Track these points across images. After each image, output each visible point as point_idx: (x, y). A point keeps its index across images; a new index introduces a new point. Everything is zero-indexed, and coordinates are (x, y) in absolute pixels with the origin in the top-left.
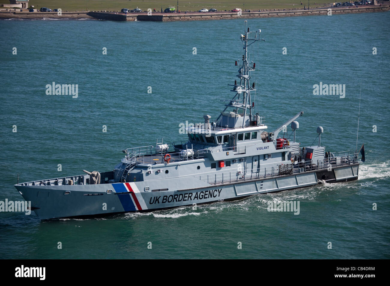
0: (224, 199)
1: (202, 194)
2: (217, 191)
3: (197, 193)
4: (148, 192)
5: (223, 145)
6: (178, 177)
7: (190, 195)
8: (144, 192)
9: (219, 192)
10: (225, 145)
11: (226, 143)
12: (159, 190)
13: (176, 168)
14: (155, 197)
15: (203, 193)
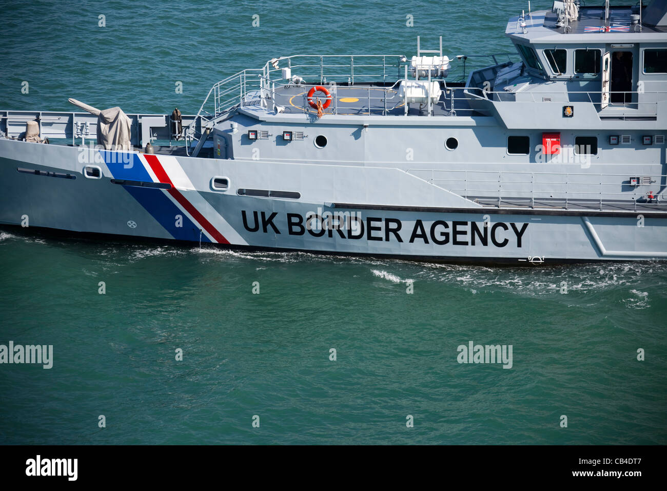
0: (544, 257)
1: (440, 229)
2: (506, 228)
3: (419, 223)
4: (225, 193)
5: (570, 81)
6: (363, 165)
7: (393, 225)
8: (210, 191)
9: (519, 235)
10: (582, 84)
11: (587, 75)
12: (264, 193)
13: (357, 135)
14: (255, 213)
15: (446, 226)
